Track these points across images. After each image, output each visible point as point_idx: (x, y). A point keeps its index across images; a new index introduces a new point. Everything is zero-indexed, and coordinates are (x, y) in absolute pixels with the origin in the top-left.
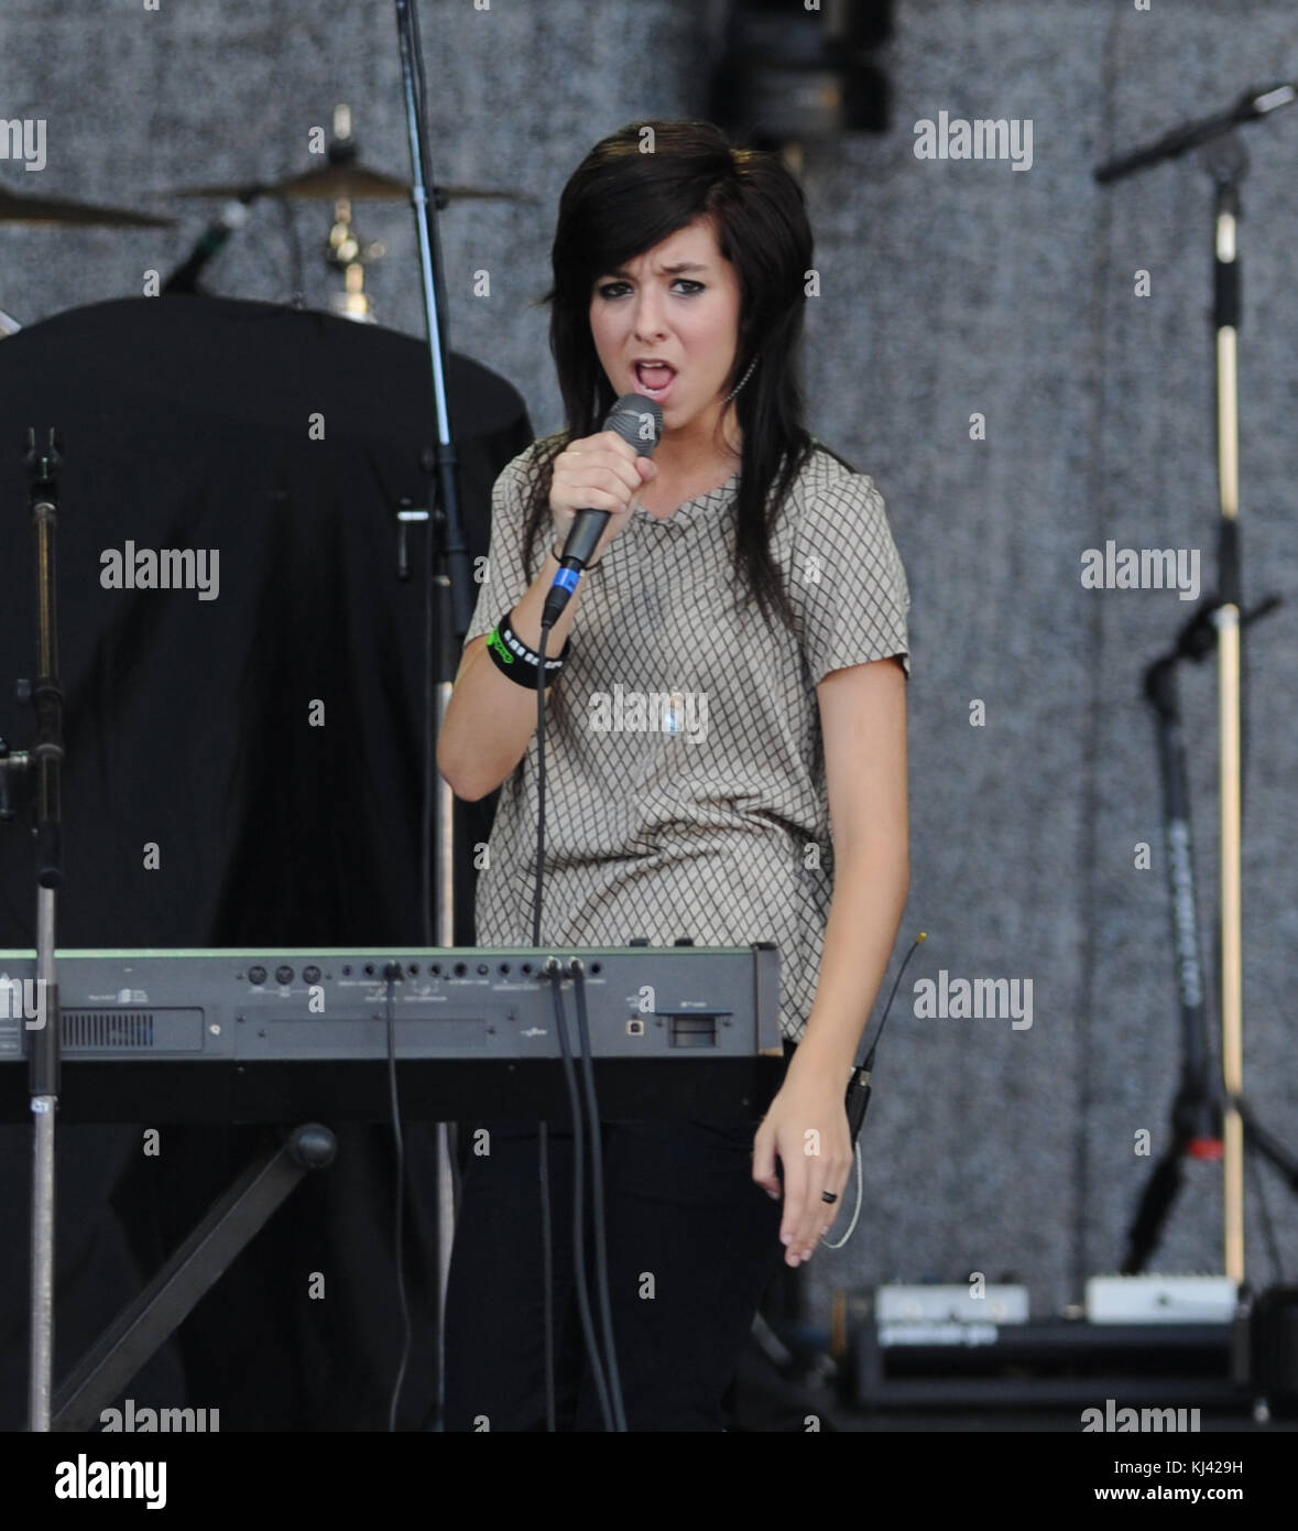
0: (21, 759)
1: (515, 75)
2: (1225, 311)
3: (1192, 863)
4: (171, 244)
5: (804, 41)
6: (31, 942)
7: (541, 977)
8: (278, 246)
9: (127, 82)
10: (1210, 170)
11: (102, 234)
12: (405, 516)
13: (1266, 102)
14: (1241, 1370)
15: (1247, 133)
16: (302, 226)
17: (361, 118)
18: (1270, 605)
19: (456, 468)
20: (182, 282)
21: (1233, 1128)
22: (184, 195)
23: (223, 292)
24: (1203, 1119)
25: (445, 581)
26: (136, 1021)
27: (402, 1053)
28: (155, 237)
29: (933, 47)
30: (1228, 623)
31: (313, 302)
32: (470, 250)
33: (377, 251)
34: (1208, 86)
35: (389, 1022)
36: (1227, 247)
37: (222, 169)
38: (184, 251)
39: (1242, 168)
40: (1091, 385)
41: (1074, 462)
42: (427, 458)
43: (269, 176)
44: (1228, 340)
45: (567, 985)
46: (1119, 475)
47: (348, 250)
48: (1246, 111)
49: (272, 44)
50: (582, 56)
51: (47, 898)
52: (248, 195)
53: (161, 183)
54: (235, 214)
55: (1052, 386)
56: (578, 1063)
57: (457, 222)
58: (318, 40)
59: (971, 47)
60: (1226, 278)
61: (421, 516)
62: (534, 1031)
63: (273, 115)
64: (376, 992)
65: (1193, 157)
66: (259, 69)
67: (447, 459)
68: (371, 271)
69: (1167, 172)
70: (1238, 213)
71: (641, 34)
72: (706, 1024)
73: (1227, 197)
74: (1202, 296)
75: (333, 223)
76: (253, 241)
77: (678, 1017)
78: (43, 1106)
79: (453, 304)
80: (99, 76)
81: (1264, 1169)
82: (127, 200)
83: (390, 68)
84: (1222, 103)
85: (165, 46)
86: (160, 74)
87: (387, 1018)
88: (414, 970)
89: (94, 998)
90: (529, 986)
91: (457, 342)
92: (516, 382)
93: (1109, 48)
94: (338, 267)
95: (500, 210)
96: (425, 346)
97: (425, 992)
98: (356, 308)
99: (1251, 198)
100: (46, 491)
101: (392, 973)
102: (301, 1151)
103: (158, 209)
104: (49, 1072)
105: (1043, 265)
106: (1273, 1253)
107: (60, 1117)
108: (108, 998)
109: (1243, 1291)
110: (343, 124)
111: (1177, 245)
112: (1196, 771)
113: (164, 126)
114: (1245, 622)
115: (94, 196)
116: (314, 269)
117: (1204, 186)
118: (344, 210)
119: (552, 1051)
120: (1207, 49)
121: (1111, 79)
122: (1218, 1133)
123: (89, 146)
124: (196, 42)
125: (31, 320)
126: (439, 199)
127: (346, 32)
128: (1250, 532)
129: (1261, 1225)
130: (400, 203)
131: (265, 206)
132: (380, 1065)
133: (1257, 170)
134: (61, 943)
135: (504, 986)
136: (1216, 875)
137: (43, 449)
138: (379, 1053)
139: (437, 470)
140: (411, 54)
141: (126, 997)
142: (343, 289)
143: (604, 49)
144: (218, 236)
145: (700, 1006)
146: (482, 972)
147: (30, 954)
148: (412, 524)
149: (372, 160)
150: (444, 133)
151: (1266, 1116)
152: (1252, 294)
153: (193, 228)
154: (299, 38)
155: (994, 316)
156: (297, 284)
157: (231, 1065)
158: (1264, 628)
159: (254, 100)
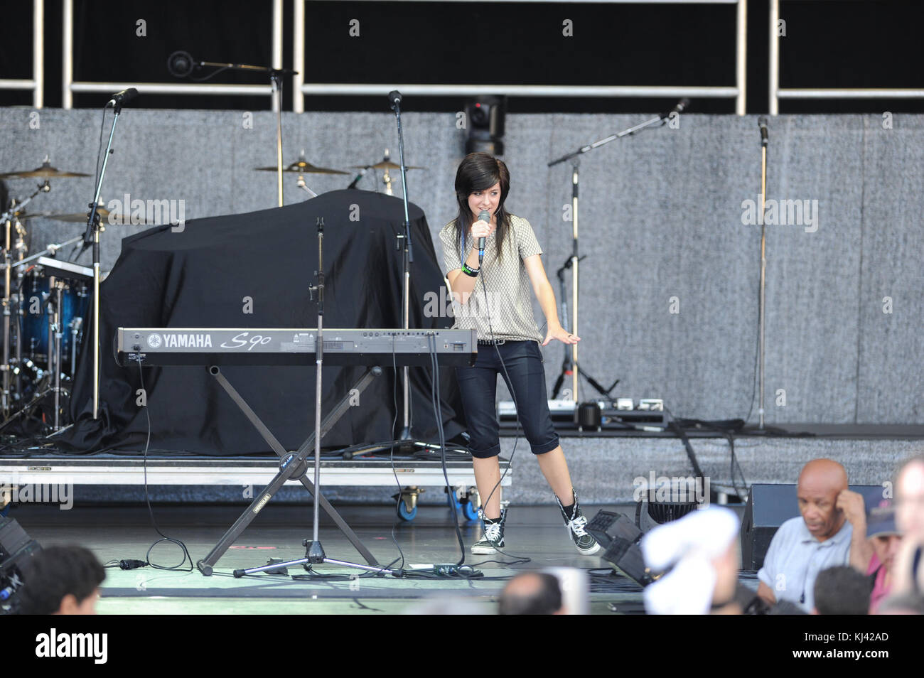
0: (315, 288)
1: (424, 142)
2: (575, 194)
3: (567, 313)
4: (350, 178)
5: (486, 135)
6: (317, 327)
7: (426, 335)
8: (373, 179)
9: (341, 143)
10: (572, 164)
11: (335, 176)
12: (398, 237)
13: (584, 150)
14: (576, 420)
15: (580, 156)
16: (378, 174)
17: (391, 152)
18: (584, 257)
19: (410, 227)
20: (353, 186)
21: (575, 369)
22: (353, 167)
23: (361, 189)
24: (569, 367)
25: (407, 251)
26: (339, 344)
27: (396, 352)
28: (346, 177)
29: (514, 137)
30: (575, 260)
31: (380, 191)
32: (414, 180)
33: (394, 180)
34: (572, 146)
35: (393, 345)
36: (576, 181)
37: (362, 162)
38: (353, 180)
39: (579, 164)
40: (546, 210)
41: (543, 227)
42: (404, 224)
43: (371, 164)
44: (576, 200)
45: (431, 337)
46: (552, 229)
47: (388, 179)
48: (580, 152)
49: (372, 135)
50: (438, 138)
51: (320, 318)
52: (366, 168)
53: (348, 165)
54: (363, 172)
55: (538, 210)
56: (433, 354)
57: (410, 174)
58: (382, 135)
59: (522, 137)
60: (575, 187)
61: (402, 237)
62: (424, 347)
63: (372, 150)
64: (391, 338)
65: (568, 161)
66: (369, 141)
67: (408, 224)
68: (393, 185)
69: (563, 164)
70: (578, 173)
71: (451, 134)
72: (461, 345)
73: (576, 170)
74: (570, 191)
75: (385, 174)
76: (368, 178)
77: (455, 344)
78: (319, 362)
79: (410, 192)
80: (335, 142)
81: (581, 376)
82: (341, 169)
83: (397, 141)
84: (575, 150)
85: (349, 136)
86: (348, 142)
87: (393, 344)
88: (399, 334)
89: (330, 339)
90: (424, 337)
91: (409, 200)
92: (423, 208)
93: (551, 138)
94: (385, 183)
95: (420, 171)
96: (403, 201)
97: (401, 338)
98: (389, 192)
99: (581, 170)
100: (321, 230)
101: (394, 334)
102: (374, 372)
103: (348, 171)
104: (320, 355)
105: (537, 184)
106: (584, 395)
107: (322, 365)
108: (333, 339)
109: (577, 404)
110: (387, 153)
111: (565, 180)
112: (568, 292)
113: (349, 153)
114: (579, 261)
115: (334, 168)
116: (380, 184)
117: (571, 167)
118: (387, 171)
119: (428, 352)
120: (572, 138)
121: (551, 144)
122: (572, 369)
123: (333, 157)
124: (356, 135)
125: (320, 194)
126: (406, 169)
127: (388, 133)
128: (580, 242)
129: (581, 389)
130: (398, 170)
131: (370, 170)
132: (392, 354)
133: (583, 164)
134: (323, 327)
135: (418, 337)
136: (572, 315)
137: (320, 222)
138: (391, 351)
139: (405, 227)
140: (401, 139)
141: (337, 339)
142: (386, 188)
143: (443, 137)
144: (360, 176)
145: (460, 342)
146: (413, 334)
147: (317, 330)
148: (400, 238)
149: (393, 160)
150: (408, 154)
151: (583, 366)
152: (580, 191)
153: (355, 175)
154: (378, 134)
155: (526, 195)
156: (377, 187)
157: (359, 354)
158: (583, 262)
159: (368, 148)
